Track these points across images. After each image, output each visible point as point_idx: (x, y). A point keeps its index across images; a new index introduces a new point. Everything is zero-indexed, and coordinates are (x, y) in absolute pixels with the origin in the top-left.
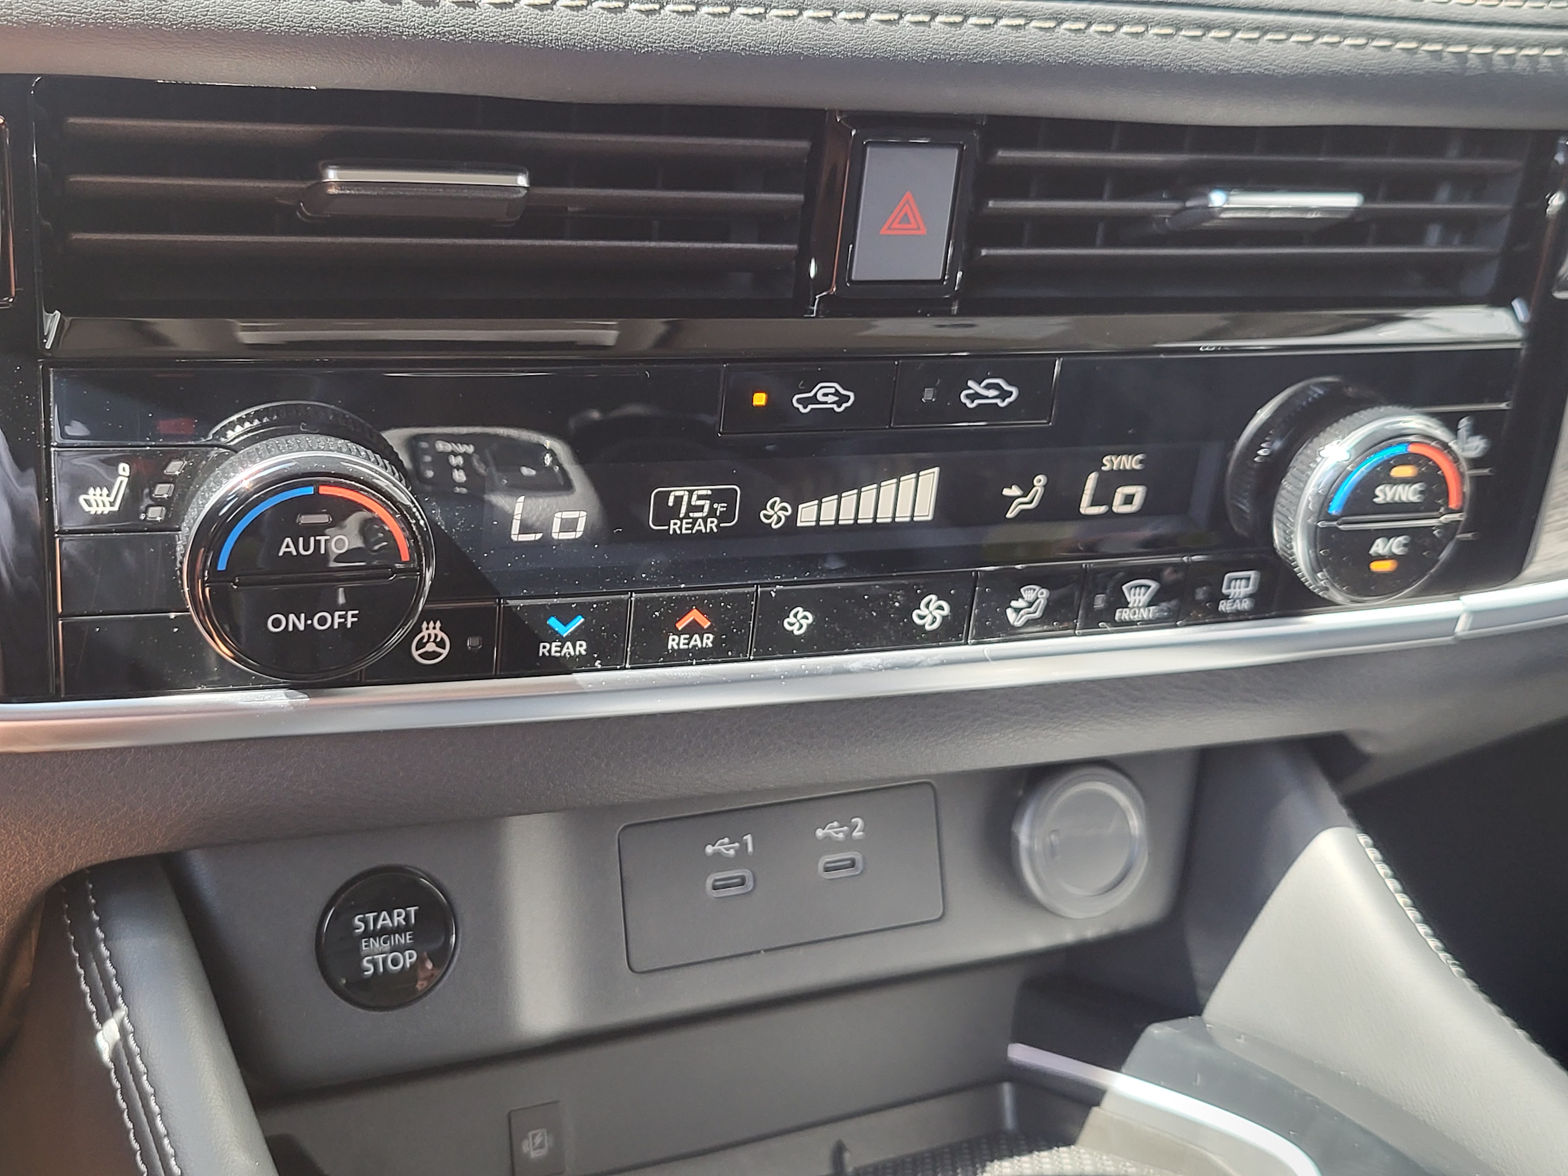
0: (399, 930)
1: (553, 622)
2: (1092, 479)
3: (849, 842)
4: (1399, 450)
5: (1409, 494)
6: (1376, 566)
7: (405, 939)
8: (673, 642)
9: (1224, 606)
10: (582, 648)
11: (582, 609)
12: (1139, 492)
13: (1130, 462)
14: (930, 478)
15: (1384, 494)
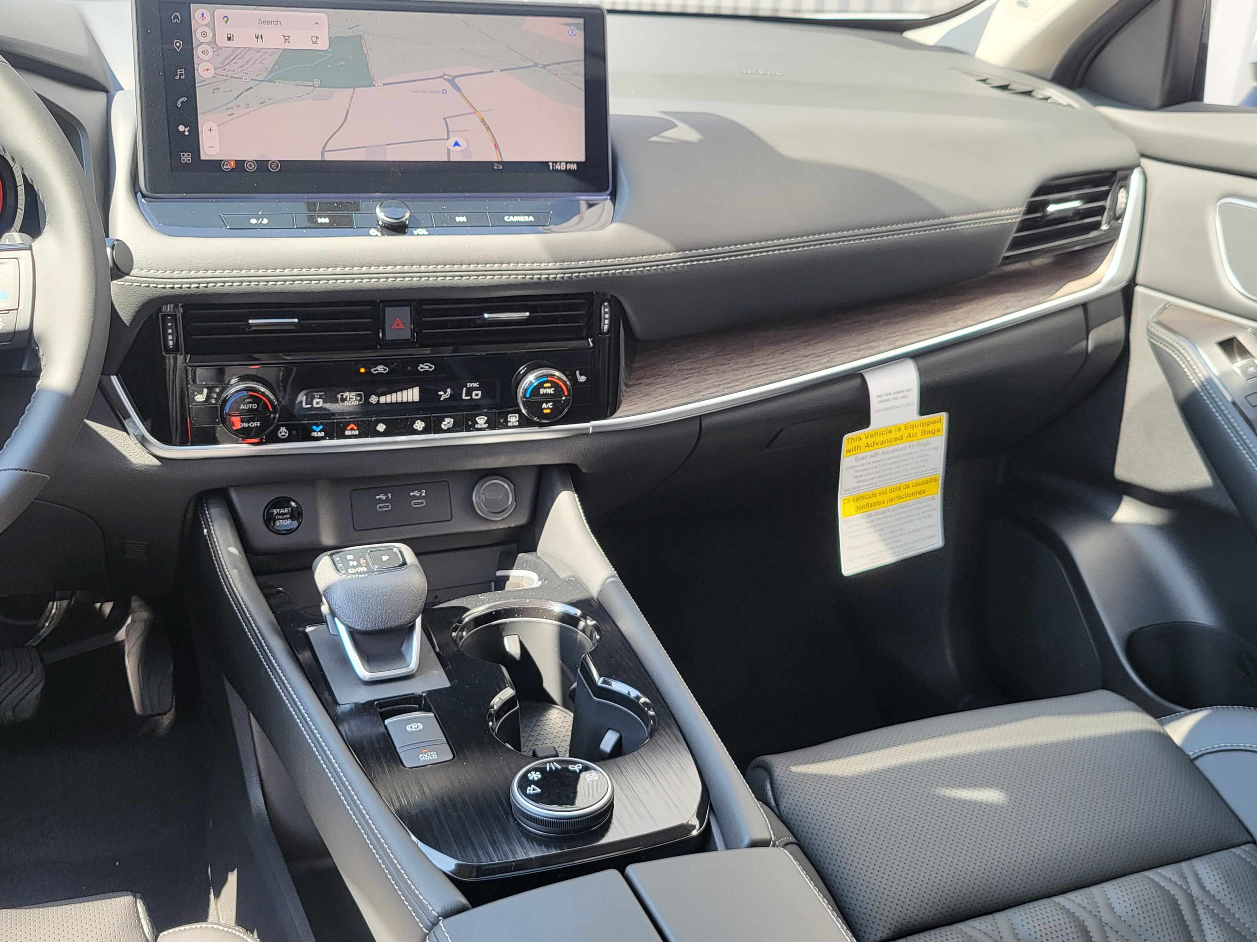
0: (286, 514)
1: (314, 427)
2: (464, 389)
3: (420, 497)
4: (545, 379)
5: (551, 391)
6: (545, 411)
7: (288, 516)
8: (347, 433)
9: (509, 424)
10: (322, 434)
11: (322, 424)
12: (480, 393)
13: (476, 385)
14: (416, 390)
15: (542, 391)
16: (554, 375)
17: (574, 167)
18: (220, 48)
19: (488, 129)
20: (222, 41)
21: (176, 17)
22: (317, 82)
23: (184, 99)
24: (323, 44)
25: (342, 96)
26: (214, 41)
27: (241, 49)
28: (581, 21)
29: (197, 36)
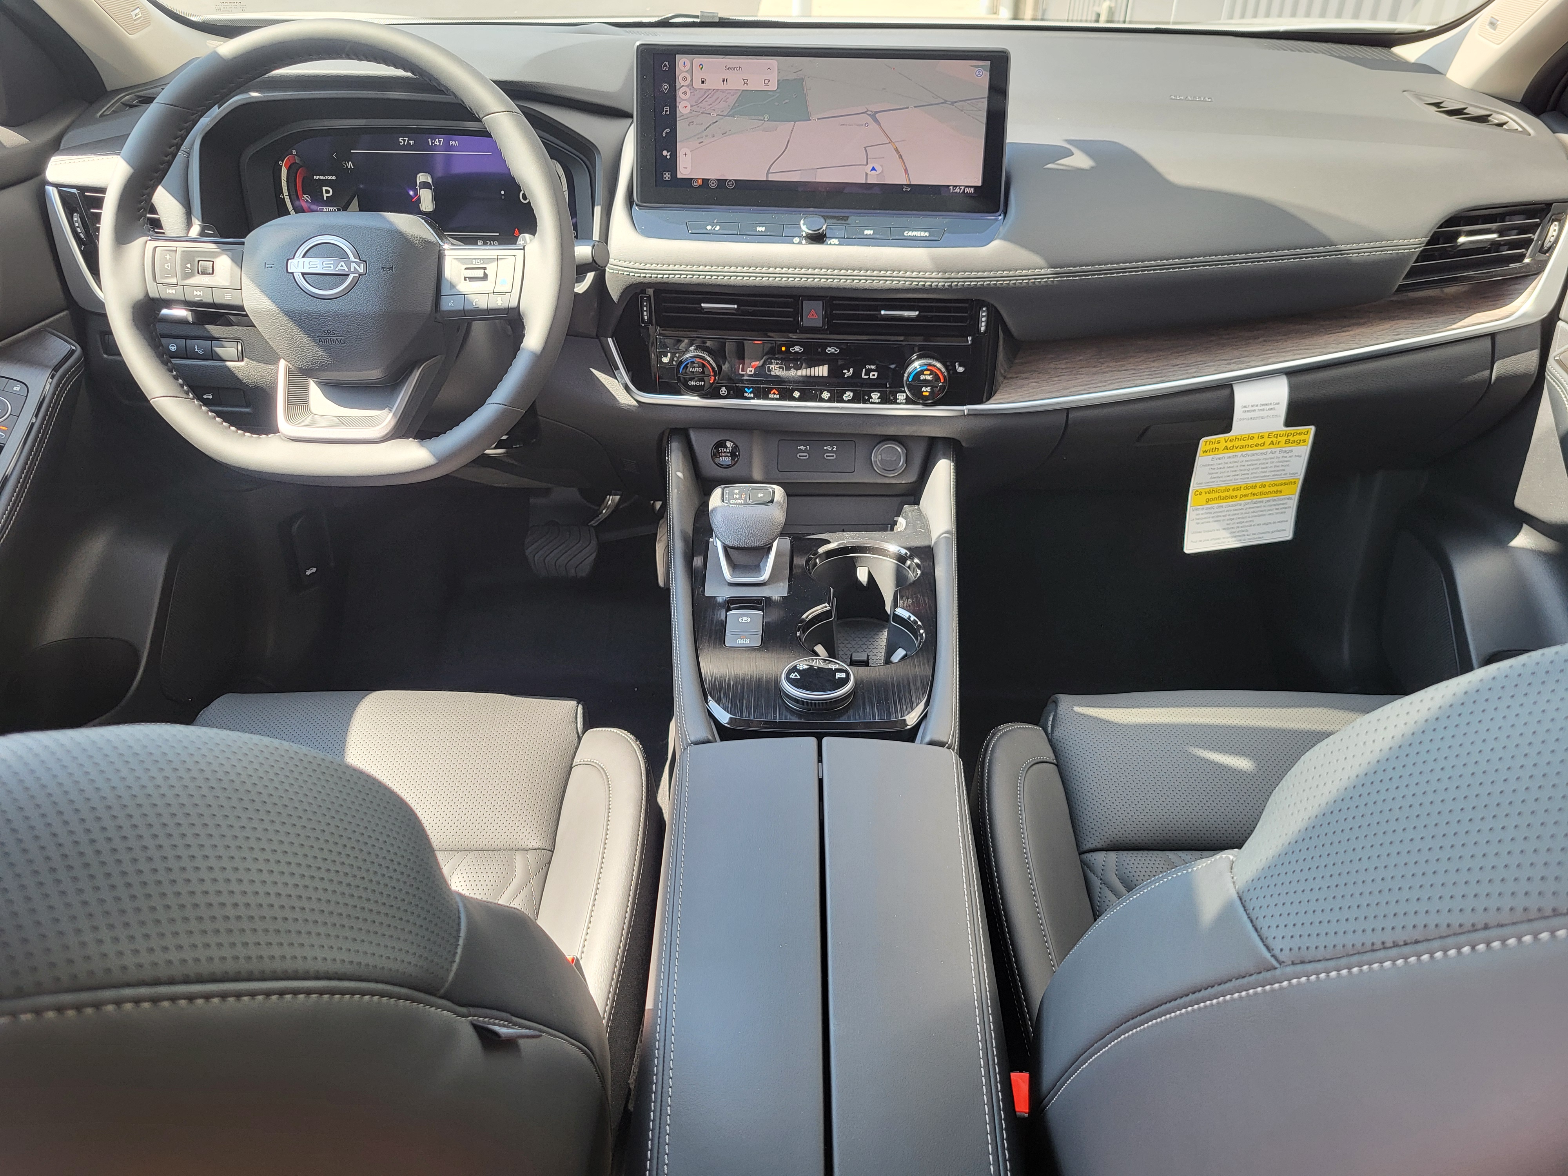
0: (728, 453)
1: (746, 389)
2: (864, 370)
3: (832, 451)
4: (925, 368)
5: (929, 378)
6: (924, 394)
7: (729, 455)
8: (771, 396)
9: (898, 401)
10: (752, 395)
11: (752, 387)
12: (876, 374)
13: (873, 367)
14: (826, 367)
15: (922, 377)
16: (935, 366)
17: (971, 190)
18: (696, 90)
19: (901, 156)
20: (697, 84)
21: (665, 65)
22: (766, 117)
23: (668, 130)
24: (773, 86)
25: (785, 128)
26: (691, 84)
27: (710, 91)
28: (988, 63)
29: (680, 81)
